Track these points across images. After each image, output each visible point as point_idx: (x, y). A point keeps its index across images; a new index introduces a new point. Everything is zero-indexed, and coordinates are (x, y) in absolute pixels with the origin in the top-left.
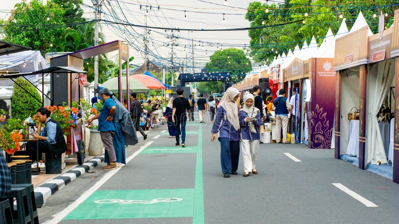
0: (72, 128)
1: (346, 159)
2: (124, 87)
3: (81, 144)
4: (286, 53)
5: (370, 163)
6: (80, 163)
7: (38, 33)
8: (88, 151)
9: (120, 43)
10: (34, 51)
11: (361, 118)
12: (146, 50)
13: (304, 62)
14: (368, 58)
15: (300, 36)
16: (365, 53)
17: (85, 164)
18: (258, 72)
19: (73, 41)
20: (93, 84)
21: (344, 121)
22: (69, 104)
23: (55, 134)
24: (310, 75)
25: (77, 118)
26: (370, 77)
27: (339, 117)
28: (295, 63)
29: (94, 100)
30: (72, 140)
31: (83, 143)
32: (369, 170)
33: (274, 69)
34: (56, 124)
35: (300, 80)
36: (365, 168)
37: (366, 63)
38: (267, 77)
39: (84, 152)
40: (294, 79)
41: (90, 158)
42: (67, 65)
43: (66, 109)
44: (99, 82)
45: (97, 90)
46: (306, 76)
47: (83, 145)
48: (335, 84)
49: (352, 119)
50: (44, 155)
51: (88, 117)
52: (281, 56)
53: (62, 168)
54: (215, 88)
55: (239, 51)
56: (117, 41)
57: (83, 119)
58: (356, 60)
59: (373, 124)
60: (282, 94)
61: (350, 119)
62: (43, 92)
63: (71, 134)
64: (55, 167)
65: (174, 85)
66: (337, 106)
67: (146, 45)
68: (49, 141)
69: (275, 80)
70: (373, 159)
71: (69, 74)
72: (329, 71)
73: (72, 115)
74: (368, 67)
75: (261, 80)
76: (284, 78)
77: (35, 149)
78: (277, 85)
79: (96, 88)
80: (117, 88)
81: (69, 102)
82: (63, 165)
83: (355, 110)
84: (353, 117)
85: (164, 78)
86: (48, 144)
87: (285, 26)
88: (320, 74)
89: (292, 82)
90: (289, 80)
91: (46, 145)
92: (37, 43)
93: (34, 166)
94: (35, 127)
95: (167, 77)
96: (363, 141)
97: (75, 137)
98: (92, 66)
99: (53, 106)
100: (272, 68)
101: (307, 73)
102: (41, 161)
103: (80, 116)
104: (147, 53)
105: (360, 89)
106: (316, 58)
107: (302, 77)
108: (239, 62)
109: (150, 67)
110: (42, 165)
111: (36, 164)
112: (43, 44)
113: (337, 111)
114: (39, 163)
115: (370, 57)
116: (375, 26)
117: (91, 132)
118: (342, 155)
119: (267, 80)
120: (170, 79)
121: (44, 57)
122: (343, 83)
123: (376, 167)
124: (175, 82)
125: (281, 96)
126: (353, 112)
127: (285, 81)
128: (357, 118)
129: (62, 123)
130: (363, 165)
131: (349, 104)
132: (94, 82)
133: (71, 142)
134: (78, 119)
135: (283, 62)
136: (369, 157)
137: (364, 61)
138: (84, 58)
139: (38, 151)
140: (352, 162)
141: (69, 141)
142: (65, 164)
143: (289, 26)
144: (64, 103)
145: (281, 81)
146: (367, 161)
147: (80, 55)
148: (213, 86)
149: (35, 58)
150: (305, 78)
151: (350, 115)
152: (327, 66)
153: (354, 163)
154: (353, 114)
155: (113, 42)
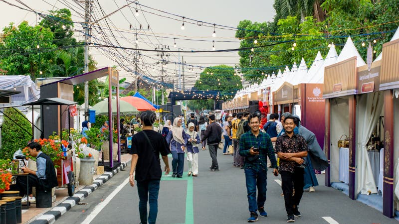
0: (62, 160)
1: (336, 187)
2: (114, 110)
3: (71, 175)
4: (276, 74)
5: (360, 193)
6: (70, 194)
7: (27, 56)
8: (79, 180)
9: (110, 69)
10: (24, 76)
11: (351, 146)
12: (136, 69)
13: (293, 86)
14: (357, 88)
15: (290, 55)
16: (354, 84)
17: (75, 195)
18: (248, 92)
19: (63, 63)
20: (83, 106)
21: (334, 148)
22: (59, 134)
23: (45, 170)
24: (300, 101)
25: (67, 149)
26: (359, 107)
27: (329, 144)
28: (285, 87)
29: (85, 125)
30: (62, 172)
31: (73, 174)
32: (359, 200)
33: (264, 91)
34: (45, 160)
35: (289, 104)
36: (355, 198)
37: (355, 94)
38: (257, 100)
39: (75, 184)
40: (284, 102)
41: (80, 188)
42: (56, 96)
43: (56, 141)
44: (89, 104)
45: (88, 113)
46: (295, 101)
47: (74, 176)
48: (324, 110)
49: (341, 146)
50: (34, 188)
51: (78, 146)
52: (271, 76)
53: (53, 201)
54: (205, 104)
55: (229, 68)
56: (107, 68)
57: (73, 150)
58: (344, 90)
59: (363, 154)
60: (273, 119)
61: (340, 147)
62: (33, 123)
63: (61, 166)
64: (45, 200)
65: (164, 103)
66: (327, 134)
67: (136, 64)
68: (39, 177)
69: (265, 103)
70: (364, 189)
71: (59, 106)
72: (318, 97)
73: (62, 147)
74: (357, 97)
75: (251, 103)
76: (274, 101)
77: (24, 183)
78: (267, 107)
79: (87, 111)
80: (107, 111)
81: (59, 131)
82: (54, 198)
83: (344, 138)
84: (343, 145)
85: (154, 96)
86: (38, 179)
87: (275, 46)
88: (310, 100)
89: (282, 105)
90: (279, 103)
91: (36, 179)
92: (26, 66)
93: (24, 200)
94: (25, 160)
95: (158, 95)
96: (353, 171)
97: (65, 169)
98: (82, 89)
99: (42, 139)
100: (262, 90)
101: (297, 98)
102: (32, 195)
103: (70, 147)
104: (137, 73)
105: (349, 117)
106: (305, 84)
107: (292, 102)
108: (229, 79)
109: (141, 86)
110: (32, 199)
111: (26, 198)
112: (33, 66)
113: (327, 139)
114: (29, 197)
115: (359, 88)
116: (364, 50)
117: (81, 161)
118: (332, 183)
119: (257, 103)
120: (160, 97)
121: (34, 82)
122: (332, 110)
123: (366, 197)
124: (165, 99)
125: (271, 120)
126: (343, 139)
127: (275, 104)
128: (347, 146)
129: (52, 156)
130: (353, 195)
131: (339, 132)
132: (84, 104)
133: (61, 174)
134: (68, 151)
135: (272, 83)
136: (359, 186)
137: (353, 92)
138: (74, 84)
139: (28, 185)
140: (342, 190)
141: (59, 174)
142: (55, 196)
143: (279, 46)
144: (54, 132)
145: (271, 103)
146: (357, 191)
147: (70, 81)
148: (203, 104)
149: (25, 82)
150: (295, 103)
151: (340, 142)
152: (317, 92)
153: (344, 192)
154: (343, 142)
155: (103, 69)
